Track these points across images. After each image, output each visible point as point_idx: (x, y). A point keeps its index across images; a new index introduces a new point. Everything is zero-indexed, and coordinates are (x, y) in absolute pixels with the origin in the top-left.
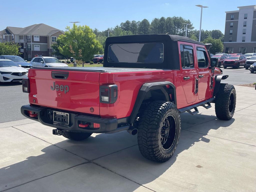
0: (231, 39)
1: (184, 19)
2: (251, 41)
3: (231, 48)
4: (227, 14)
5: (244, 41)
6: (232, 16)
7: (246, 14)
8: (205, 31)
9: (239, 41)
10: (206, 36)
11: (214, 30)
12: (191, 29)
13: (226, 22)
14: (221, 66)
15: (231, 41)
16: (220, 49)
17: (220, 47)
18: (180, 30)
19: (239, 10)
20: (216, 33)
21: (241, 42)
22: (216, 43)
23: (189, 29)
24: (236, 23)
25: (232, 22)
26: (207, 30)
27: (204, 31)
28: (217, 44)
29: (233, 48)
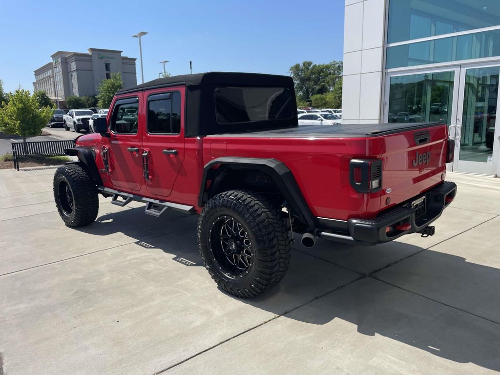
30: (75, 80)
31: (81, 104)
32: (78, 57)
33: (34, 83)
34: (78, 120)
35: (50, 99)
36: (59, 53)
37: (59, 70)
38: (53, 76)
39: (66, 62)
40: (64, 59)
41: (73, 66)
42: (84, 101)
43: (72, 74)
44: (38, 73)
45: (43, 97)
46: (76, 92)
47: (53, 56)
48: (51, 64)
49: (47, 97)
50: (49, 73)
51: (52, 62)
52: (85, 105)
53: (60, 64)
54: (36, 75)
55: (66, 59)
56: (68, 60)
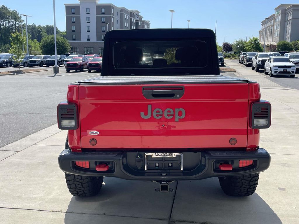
0: (74, 37)
1: (8, 8)
2: (97, 40)
3: (76, 48)
4: (66, 6)
5: (89, 40)
6: (72, 9)
7: (88, 9)
8: (37, 26)
9: (84, 40)
10: (39, 32)
11: (48, 26)
12: (19, 22)
13: (66, 16)
14: (84, 70)
15: (74, 40)
16: (67, 49)
17: (66, 47)
18: (4, 22)
19: (80, 3)
20: (51, 29)
21: (86, 41)
22: (61, 42)
23: (17, 22)
24: (78, 18)
25: (73, 17)
26: (39, 25)
27: (35, 26)
28: (63, 43)
29: (78, 48)
30: (289, 28)
31: (288, 47)
32: (295, 8)
33: (260, 31)
34: (259, 61)
35: (259, 44)
36: (281, 6)
37: (278, 20)
38: (274, 25)
39: (286, 13)
40: (284, 10)
41: (290, 16)
42: (291, 45)
43: (288, 23)
44: (263, 23)
45: (255, 42)
46: (288, 38)
47: (276, 9)
48: (274, 15)
49: (258, 43)
50: (271, 23)
51: (275, 13)
52: (292, 48)
53: (280, 15)
54: (262, 25)
55: (286, 10)
56: (287, 12)
